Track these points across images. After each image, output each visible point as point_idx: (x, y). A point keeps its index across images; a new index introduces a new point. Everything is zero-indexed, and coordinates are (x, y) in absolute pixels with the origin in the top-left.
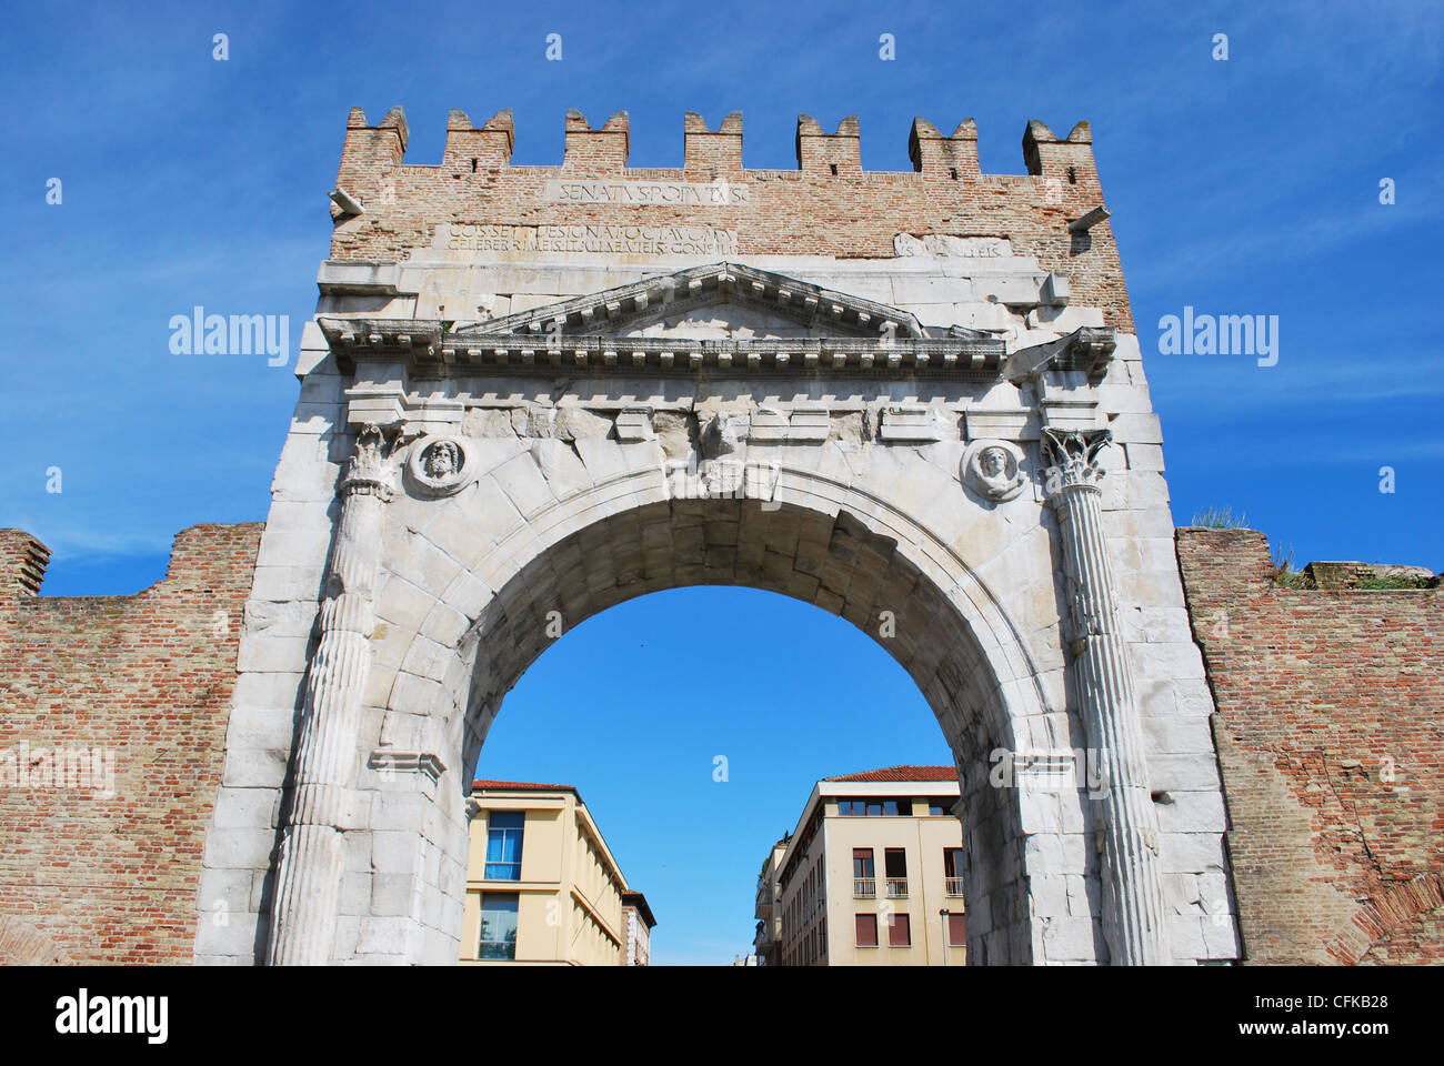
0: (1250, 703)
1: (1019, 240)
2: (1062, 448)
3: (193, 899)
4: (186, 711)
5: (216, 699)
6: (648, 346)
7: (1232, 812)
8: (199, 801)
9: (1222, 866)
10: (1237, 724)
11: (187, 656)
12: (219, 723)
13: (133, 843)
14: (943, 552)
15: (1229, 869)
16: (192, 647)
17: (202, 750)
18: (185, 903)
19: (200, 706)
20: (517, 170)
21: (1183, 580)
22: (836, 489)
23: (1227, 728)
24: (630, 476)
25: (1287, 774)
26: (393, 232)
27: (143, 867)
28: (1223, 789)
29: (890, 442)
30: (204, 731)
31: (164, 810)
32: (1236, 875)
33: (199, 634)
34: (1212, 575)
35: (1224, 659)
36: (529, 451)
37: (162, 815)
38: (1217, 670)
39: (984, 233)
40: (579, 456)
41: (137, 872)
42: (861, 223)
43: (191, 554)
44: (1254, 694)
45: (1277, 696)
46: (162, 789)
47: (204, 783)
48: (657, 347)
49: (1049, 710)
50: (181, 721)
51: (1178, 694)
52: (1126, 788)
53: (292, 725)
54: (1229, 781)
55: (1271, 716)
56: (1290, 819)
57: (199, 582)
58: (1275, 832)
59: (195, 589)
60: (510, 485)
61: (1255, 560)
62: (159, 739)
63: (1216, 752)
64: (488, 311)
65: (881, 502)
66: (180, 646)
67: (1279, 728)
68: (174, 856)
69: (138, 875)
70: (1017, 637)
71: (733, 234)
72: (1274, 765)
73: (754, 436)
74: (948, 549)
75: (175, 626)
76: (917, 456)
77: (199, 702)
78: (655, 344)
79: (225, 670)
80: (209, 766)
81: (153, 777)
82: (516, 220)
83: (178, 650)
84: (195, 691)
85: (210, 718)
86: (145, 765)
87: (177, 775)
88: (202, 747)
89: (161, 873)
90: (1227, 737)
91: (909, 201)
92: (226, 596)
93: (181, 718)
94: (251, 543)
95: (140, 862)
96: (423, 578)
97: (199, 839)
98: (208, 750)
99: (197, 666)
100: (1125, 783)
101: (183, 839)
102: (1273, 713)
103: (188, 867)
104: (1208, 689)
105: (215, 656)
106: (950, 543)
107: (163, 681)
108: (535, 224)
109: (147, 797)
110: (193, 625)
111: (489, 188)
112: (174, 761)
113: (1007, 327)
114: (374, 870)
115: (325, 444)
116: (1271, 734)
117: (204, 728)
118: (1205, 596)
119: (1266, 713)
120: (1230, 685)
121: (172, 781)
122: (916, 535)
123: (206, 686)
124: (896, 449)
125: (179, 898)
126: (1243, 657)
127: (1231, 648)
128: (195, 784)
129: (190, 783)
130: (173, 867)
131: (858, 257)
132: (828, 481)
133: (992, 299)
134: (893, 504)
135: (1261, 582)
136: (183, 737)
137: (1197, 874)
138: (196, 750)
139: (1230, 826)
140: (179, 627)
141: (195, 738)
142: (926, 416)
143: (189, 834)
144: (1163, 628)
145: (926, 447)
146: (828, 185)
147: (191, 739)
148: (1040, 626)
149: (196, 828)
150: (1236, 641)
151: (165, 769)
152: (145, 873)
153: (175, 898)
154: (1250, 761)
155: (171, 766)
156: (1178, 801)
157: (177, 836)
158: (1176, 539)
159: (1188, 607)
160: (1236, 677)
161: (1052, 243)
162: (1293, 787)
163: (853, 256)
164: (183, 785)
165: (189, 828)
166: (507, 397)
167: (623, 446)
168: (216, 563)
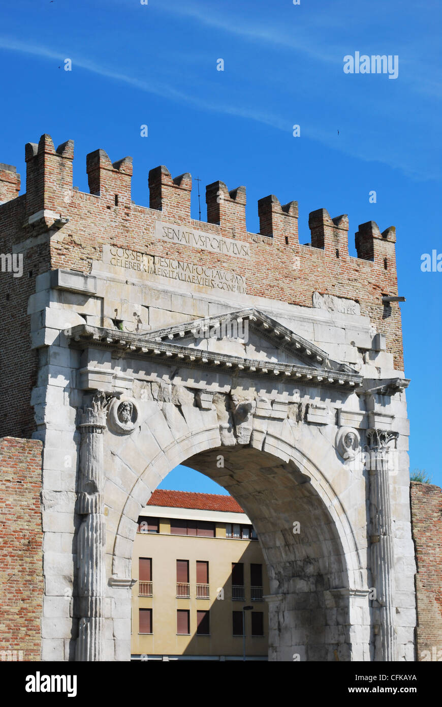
0: (429, 570)
1: (363, 305)
2: (378, 438)
3: (39, 655)
4: (20, 553)
5: (34, 546)
6: (222, 358)
7: (419, 619)
8: (35, 603)
9: (413, 641)
10: (424, 579)
11: (15, 521)
12: (37, 560)
13: (4, 625)
14: (327, 485)
15: (416, 643)
16: (16, 516)
17: (32, 575)
18: (35, 657)
19: (26, 550)
20: (140, 209)
21: (411, 509)
22: (288, 447)
23: (420, 581)
24: (206, 431)
25: (438, 603)
26: (81, 245)
27: (12, 638)
28: (416, 608)
29: (309, 423)
30: (31, 565)
31: (17, 608)
32: (419, 646)
33: (18, 508)
34: (422, 508)
35: (422, 549)
36: (161, 410)
37: (16, 611)
38: (420, 554)
39: (349, 297)
40: (183, 415)
41: (9, 641)
42: (298, 281)
43: (5, 457)
44: (431, 566)
45: (438, 568)
46: (14, 596)
47: (36, 593)
48: (226, 359)
49: (361, 568)
50: (18, 558)
51: (405, 563)
52: (391, 607)
53: (72, 563)
54: (419, 605)
55: (435, 576)
56: (438, 623)
57: (13, 476)
58: (432, 628)
59: (11, 480)
60: (155, 430)
61: (437, 501)
62: (8, 568)
63: (416, 591)
64: (138, 316)
65: (306, 457)
66: (10, 514)
67: (437, 582)
68: (26, 632)
69: (10, 642)
70: (352, 532)
71: (244, 279)
72: (434, 599)
73: (257, 414)
74: (330, 485)
75: (5, 502)
76: (319, 432)
77: (25, 548)
78: (225, 357)
79: (36, 530)
80: (36, 584)
81: (9, 589)
82: (143, 249)
83: (10, 517)
84: (22, 541)
85: (33, 557)
86: (3, 583)
87: (21, 589)
88: (32, 573)
89: (21, 642)
90: (420, 584)
91: (319, 269)
92: (29, 485)
93: (18, 556)
94: (37, 454)
95: (9, 636)
96: (121, 482)
97: (38, 624)
98: (35, 575)
99: (21, 527)
100: (391, 606)
101: (30, 623)
102: (436, 575)
103: (34, 638)
104: (415, 562)
105: (29, 521)
106: (330, 481)
107: (4, 535)
108: (152, 254)
109: (7, 600)
110: (14, 502)
111: (126, 220)
112: (18, 581)
113: (357, 361)
114: (115, 638)
115: (67, 394)
116: (435, 585)
117: (30, 563)
118: (418, 517)
119: (434, 575)
120: (423, 561)
121: (19, 591)
122: (319, 476)
123: (28, 539)
124: (312, 427)
125: (32, 654)
126: (429, 548)
127: (425, 544)
128: (31, 594)
129: (28, 593)
130: (27, 638)
131: (297, 305)
132: (286, 443)
133: (353, 343)
134: (310, 458)
135: (438, 512)
136: (21, 567)
137: (405, 644)
138: (29, 575)
139: (418, 624)
140: (7, 502)
141: (27, 568)
142: (325, 411)
143: (32, 621)
144: (402, 531)
145: (323, 427)
146: (284, 251)
147: (25, 569)
148: (360, 527)
149: (35, 618)
150: (427, 541)
151: (14, 585)
152: (13, 641)
153: (30, 654)
154: (427, 597)
155: (17, 584)
156: (402, 613)
157: (26, 622)
158: (411, 488)
159: (412, 522)
160: (425, 558)
161: (376, 309)
162: (440, 609)
163: (295, 304)
164: (26, 594)
165: (31, 617)
166: (150, 375)
167: (202, 412)
168: (21, 465)
